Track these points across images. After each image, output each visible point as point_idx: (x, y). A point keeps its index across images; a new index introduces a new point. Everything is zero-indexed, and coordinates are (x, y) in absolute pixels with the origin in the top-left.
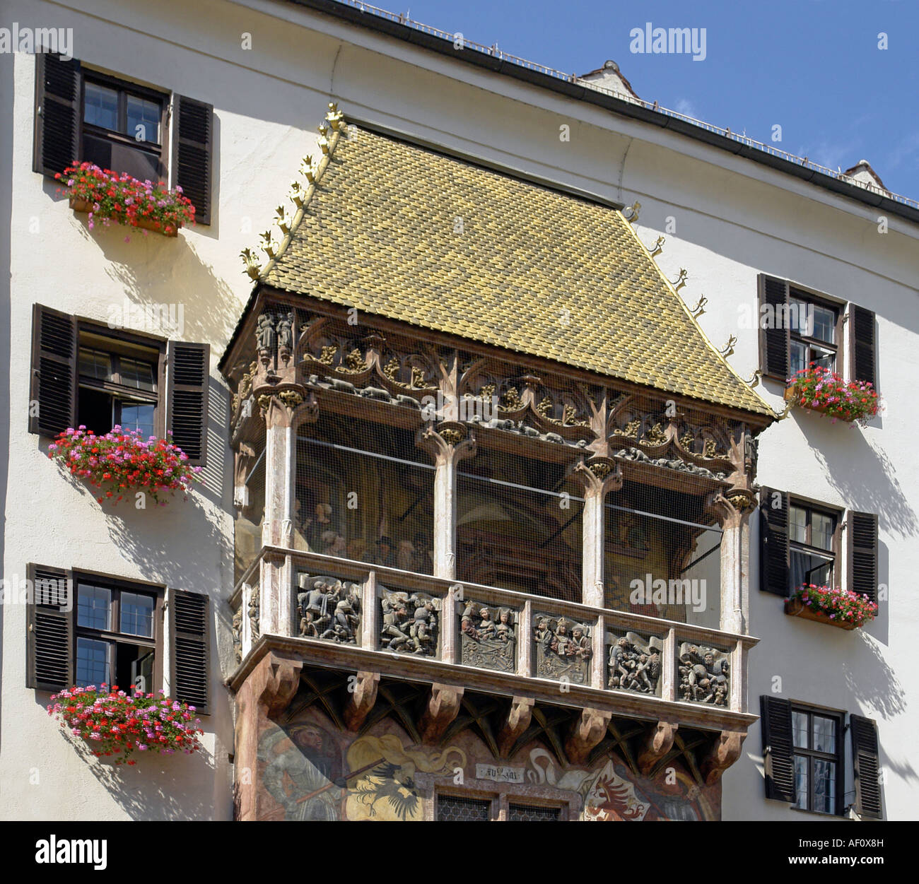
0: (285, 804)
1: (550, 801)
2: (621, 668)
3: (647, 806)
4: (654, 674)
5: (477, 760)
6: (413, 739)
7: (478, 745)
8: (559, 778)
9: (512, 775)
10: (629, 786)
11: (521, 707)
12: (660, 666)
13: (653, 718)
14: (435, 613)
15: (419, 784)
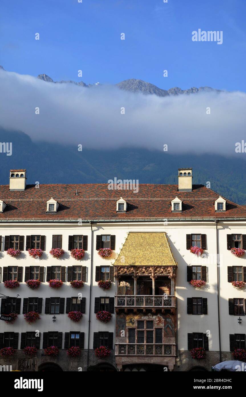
1: (151, 320)
2: (157, 303)
3: (164, 319)
5: (142, 316)
6: (134, 315)
7: (142, 314)
8: (152, 317)
9: (146, 318)
10: (162, 317)
11: (144, 310)
12: (162, 301)
13: (161, 309)
14: (134, 300)
15: (135, 320)
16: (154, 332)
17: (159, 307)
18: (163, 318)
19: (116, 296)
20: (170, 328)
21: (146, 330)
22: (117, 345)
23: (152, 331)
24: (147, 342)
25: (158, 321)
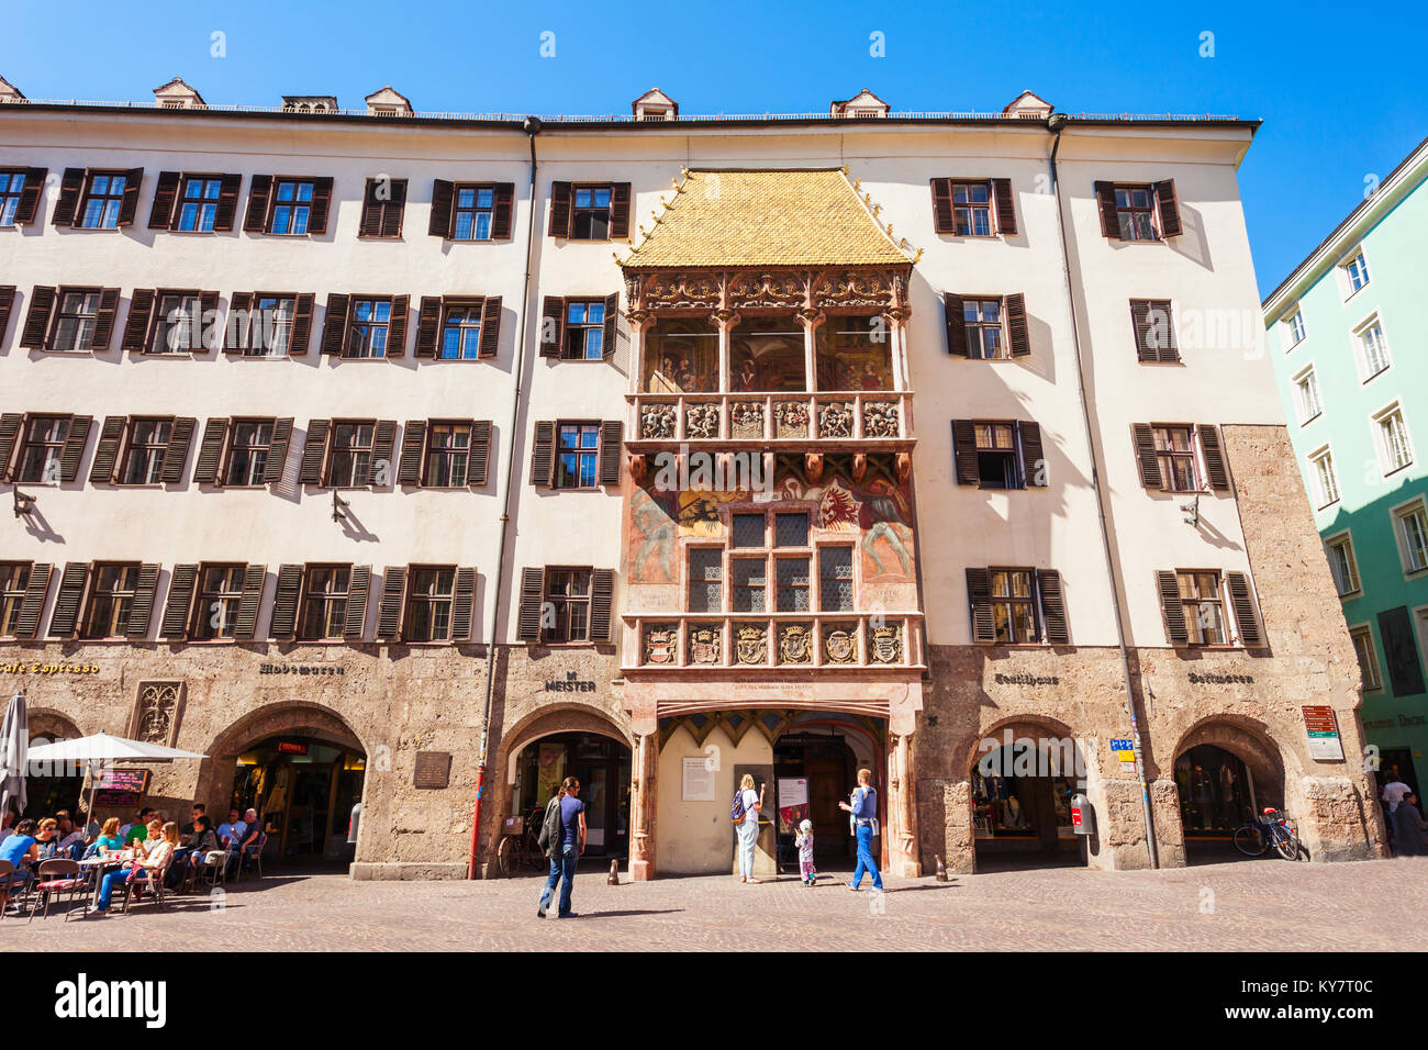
0: (645, 531)
1: (800, 509)
2: (828, 425)
3: (861, 503)
4: (849, 425)
8: (803, 495)
9: (775, 497)
10: (848, 492)
11: (768, 459)
12: (852, 420)
13: (850, 451)
14: (717, 413)
15: (720, 509)
16: (813, 564)
17: (839, 445)
18: (858, 496)
19: (631, 399)
20: (888, 541)
21: (776, 551)
22: (630, 621)
23: (807, 557)
24: (779, 609)
25: (832, 513)
